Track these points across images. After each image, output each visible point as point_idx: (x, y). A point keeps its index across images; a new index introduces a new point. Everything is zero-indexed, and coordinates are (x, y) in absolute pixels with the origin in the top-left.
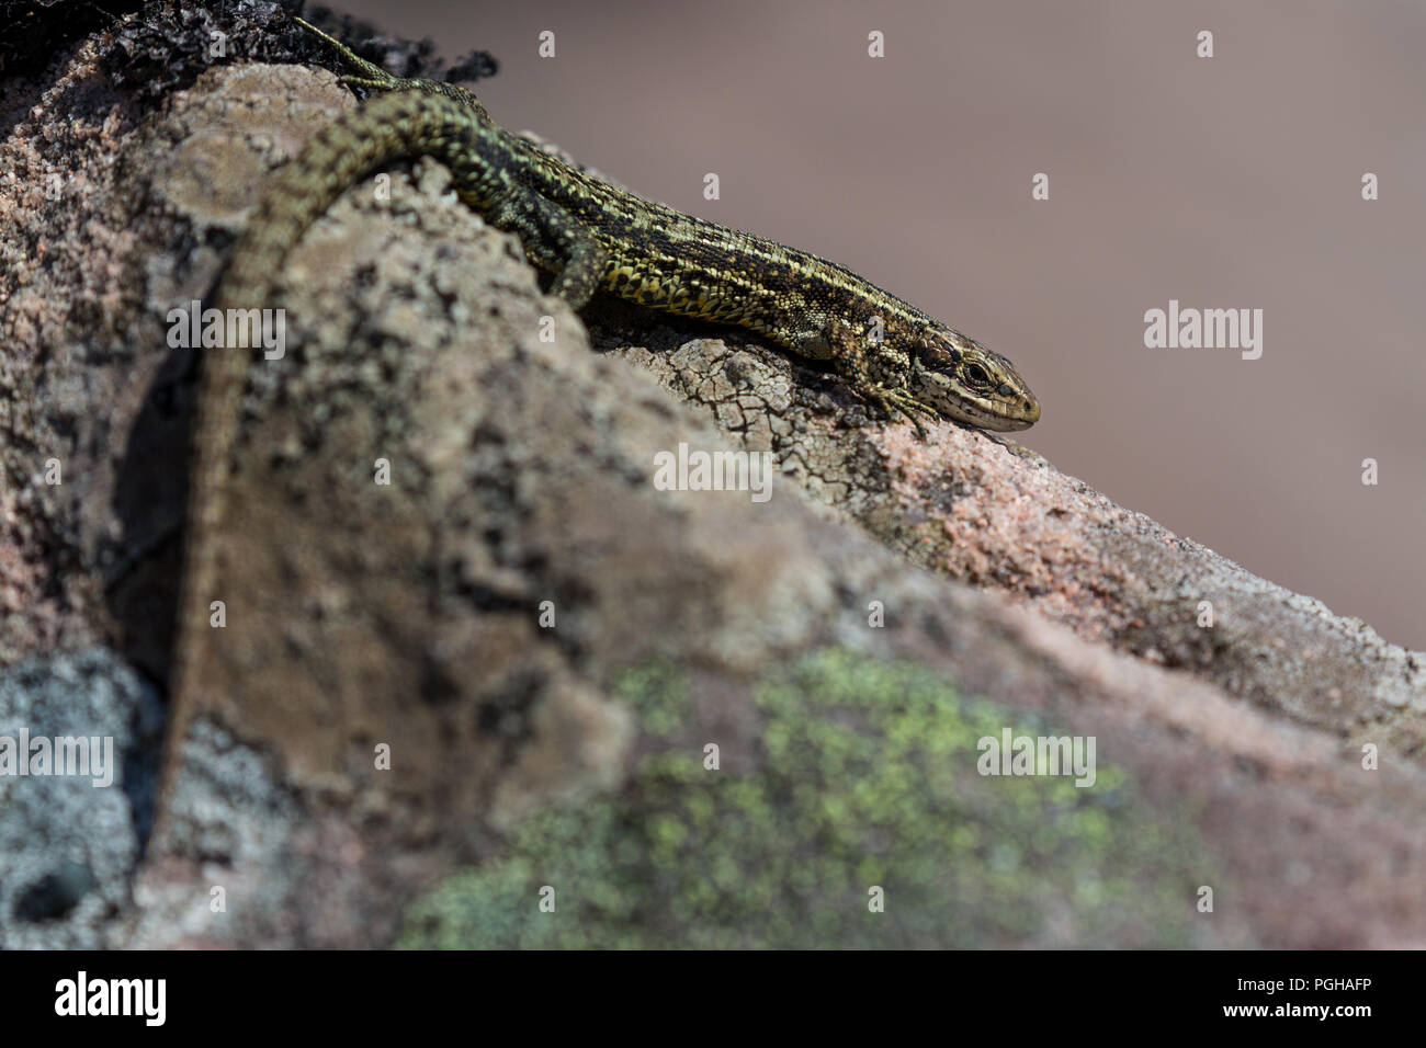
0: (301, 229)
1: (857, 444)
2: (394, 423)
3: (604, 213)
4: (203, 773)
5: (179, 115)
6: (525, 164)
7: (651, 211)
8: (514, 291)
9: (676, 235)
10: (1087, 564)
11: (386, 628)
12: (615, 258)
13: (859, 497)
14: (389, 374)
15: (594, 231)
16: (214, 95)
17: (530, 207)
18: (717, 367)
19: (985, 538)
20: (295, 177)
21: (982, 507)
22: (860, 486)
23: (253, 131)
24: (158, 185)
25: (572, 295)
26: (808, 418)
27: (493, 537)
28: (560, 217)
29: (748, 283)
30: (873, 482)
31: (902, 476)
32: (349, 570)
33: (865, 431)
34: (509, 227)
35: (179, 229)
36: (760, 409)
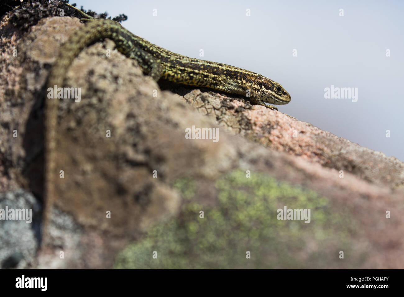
0: (71, 61)
1: (241, 117)
2: (103, 114)
3: (161, 56)
4: (53, 222)
5: (33, 33)
6: (136, 40)
7: (176, 55)
8: (136, 75)
9: (184, 62)
10: (312, 146)
11: (105, 175)
12: (166, 69)
13: (243, 132)
14: (100, 100)
15: (159, 61)
16: (43, 26)
17: (139, 53)
18: (198, 98)
19: (281, 141)
20: (68, 45)
21: (280, 132)
22: (243, 129)
23: (55, 35)
24: (29, 53)
25: (154, 78)
26: (226, 110)
27: (135, 145)
28: (148, 56)
29: (208, 74)
30: (247, 127)
31: (255, 124)
32: (92, 159)
33: (244, 112)
34: (133, 59)
35: (35, 65)
36: (211, 108)
